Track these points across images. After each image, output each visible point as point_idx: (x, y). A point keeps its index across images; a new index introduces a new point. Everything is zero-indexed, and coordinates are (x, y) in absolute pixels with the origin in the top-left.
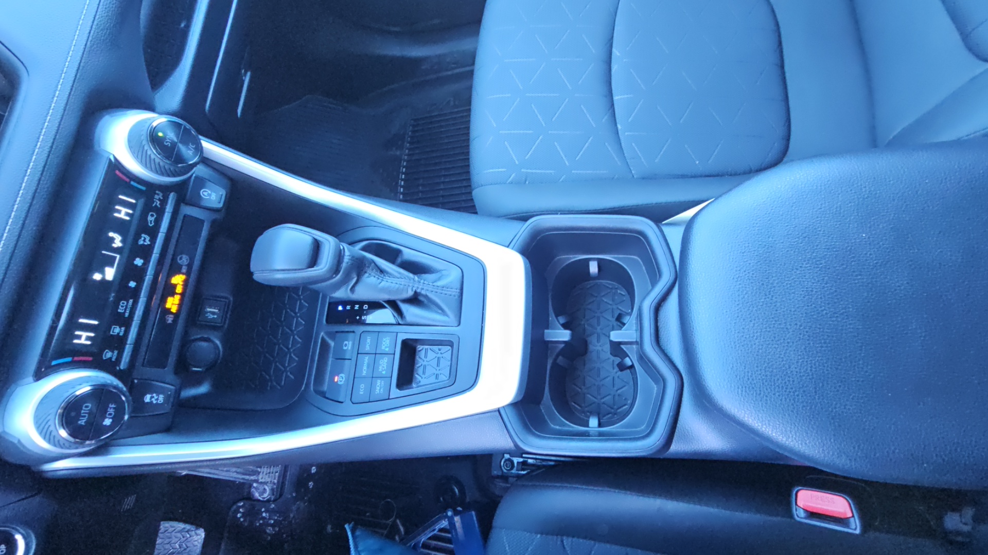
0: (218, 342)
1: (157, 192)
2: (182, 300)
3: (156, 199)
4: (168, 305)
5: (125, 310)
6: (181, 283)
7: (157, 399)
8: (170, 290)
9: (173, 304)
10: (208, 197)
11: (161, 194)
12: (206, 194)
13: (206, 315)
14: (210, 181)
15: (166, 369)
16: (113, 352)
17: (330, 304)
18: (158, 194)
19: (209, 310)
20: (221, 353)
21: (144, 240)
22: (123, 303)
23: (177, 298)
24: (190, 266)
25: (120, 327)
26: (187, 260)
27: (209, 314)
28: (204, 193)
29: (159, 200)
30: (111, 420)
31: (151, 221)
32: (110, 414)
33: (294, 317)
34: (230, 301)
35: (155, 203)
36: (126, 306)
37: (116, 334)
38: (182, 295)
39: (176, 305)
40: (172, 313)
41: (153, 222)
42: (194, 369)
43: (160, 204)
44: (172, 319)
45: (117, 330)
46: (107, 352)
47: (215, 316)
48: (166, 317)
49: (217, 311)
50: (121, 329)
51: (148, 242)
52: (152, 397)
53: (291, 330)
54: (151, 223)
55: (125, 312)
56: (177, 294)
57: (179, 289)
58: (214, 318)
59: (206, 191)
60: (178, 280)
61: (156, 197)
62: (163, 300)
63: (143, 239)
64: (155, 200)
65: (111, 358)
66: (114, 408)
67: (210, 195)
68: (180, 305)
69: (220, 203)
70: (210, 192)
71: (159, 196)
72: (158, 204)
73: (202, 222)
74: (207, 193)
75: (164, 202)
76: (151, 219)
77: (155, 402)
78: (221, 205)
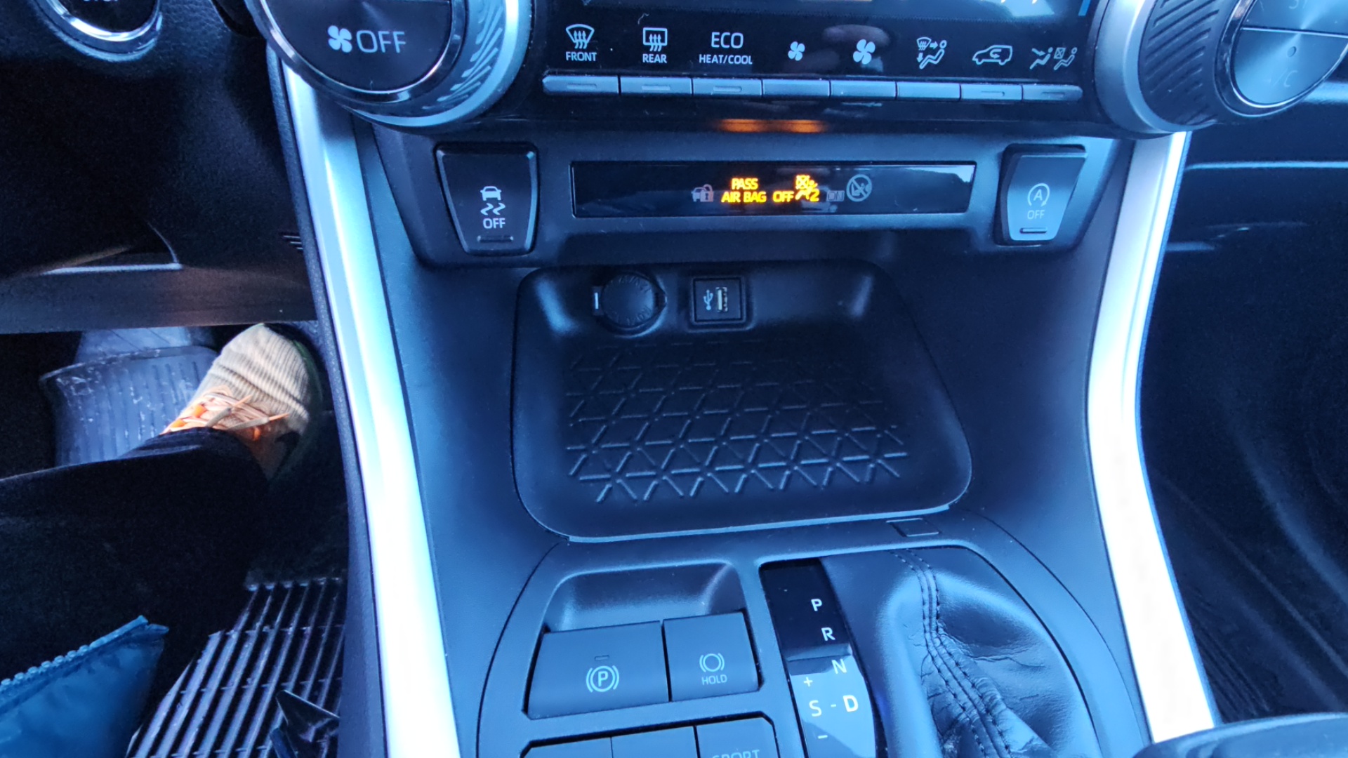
0: (657, 325)
1: (1074, 50)
2: (757, 209)
3: (1052, 54)
4: (737, 183)
5: (720, 51)
6: (798, 197)
7: (491, 215)
8: (773, 176)
9: (742, 191)
10: (1030, 204)
11: (1065, 63)
12: (1039, 194)
13: (708, 291)
14: (1071, 197)
15: (574, 216)
16: (590, 48)
17: (816, 562)
18: (1066, 55)
19: (720, 293)
20: (636, 336)
21: (929, 51)
22: (737, 41)
23: (760, 198)
24: (846, 207)
25: (664, 50)
26: (861, 196)
27: (712, 295)
28: (1040, 191)
29: (1053, 62)
30: (347, 48)
31: (987, 56)
32: (367, 41)
33: (743, 462)
34: (743, 325)
35: (1041, 53)
36: (731, 51)
37: (645, 43)
38: (770, 208)
39: (742, 198)
40: (718, 197)
41: (984, 60)
42: (596, 295)
43: (1038, 65)
44: (703, 199)
45: (656, 42)
46: (588, 32)
47: (709, 308)
48: (706, 186)
49: (720, 308)
50: (660, 54)
51: (923, 62)
52: (494, 202)
53: (712, 464)
54: (980, 57)
55: (714, 52)
56: (769, 196)
57: (782, 196)
58: (706, 305)
59: (1044, 197)
60: (806, 187)
61: (1060, 51)
62: (744, 169)
63: (934, 45)
64: (1050, 50)
65: (571, 47)
66: (390, 48)
67: (1037, 204)
68: (740, 208)
69: (1022, 232)
70: (1044, 203)
71: (1061, 57)
72: (1038, 61)
73: (963, 208)
74: (1041, 197)
75: (1045, 75)
76: (994, 51)
77: (484, 211)
78: (1015, 236)
